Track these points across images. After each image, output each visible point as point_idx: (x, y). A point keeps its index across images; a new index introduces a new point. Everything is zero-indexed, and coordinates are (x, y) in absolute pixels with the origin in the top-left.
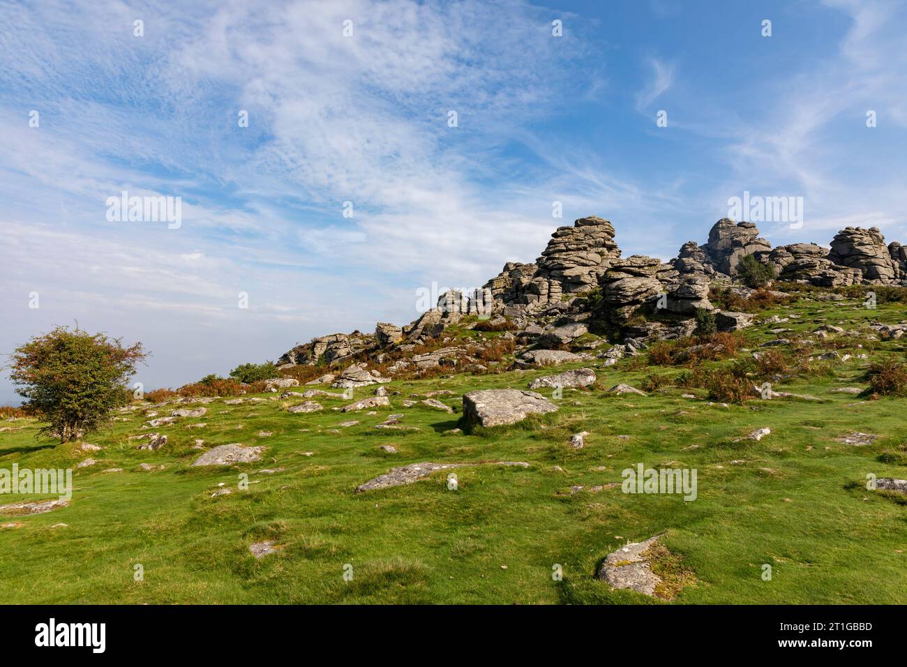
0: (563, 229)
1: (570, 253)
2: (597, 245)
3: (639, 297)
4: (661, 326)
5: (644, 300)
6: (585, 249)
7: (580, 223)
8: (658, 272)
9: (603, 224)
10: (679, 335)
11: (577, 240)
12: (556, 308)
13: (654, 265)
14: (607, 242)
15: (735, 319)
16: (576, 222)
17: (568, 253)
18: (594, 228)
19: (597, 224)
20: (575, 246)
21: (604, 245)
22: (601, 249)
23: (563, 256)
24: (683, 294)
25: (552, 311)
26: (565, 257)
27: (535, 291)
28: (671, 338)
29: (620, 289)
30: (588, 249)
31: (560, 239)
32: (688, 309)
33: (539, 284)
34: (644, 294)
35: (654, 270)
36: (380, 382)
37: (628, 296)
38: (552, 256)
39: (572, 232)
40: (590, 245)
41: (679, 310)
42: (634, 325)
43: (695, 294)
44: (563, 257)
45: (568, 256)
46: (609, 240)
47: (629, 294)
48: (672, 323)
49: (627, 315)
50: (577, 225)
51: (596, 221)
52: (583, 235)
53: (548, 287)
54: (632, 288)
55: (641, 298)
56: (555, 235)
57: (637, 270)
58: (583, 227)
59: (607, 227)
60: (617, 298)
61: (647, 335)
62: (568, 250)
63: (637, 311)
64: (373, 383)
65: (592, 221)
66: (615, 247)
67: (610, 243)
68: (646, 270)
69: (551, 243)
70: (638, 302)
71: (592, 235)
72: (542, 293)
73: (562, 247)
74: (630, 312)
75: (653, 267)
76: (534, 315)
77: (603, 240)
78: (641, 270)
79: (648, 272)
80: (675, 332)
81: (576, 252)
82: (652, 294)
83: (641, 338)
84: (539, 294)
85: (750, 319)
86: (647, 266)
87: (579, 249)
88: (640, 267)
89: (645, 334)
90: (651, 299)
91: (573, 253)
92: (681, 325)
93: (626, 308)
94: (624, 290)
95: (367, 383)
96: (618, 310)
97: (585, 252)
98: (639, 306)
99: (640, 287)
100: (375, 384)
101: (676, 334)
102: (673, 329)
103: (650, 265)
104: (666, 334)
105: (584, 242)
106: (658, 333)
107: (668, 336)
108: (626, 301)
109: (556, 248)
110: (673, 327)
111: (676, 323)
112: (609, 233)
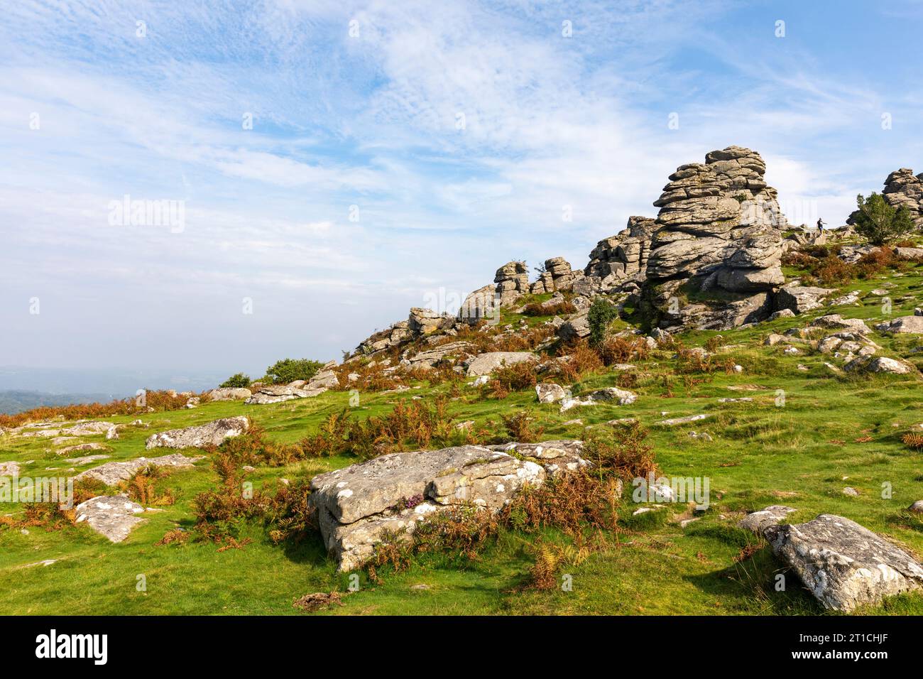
0: (684, 168)
1: (692, 200)
2: (735, 186)
3: (687, 267)
4: (705, 310)
5: (694, 272)
6: (716, 193)
7: (713, 157)
8: (735, 228)
9: (746, 156)
10: (725, 322)
11: (704, 182)
12: (633, 281)
13: (729, 219)
14: (750, 182)
15: (796, 298)
16: (707, 157)
17: (689, 201)
18: (734, 163)
19: (737, 157)
20: (701, 191)
21: (747, 186)
22: (742, 191)
23: (682, 204)
24: (737, 262)
25: (627, 286)
26: (685, 207)
27: (623, 258)
28: (713, 327)
30: (721, 193)
31: (679, 183)
32: (742, 284)
33: (626, 248)
34: (697, 263)
35: (727, 226)
37: (670, 268)
38: (667, 206)
39: (698, 171)
40: (723, 188)
41: (732, 285)
42: (668, 309)
43: (750, 262)
44: (682, 206)
45: (689, 206)
46: (755, 178)
47: (670, 264)
48: (720, 304)
49: (667, 295)
50: (708, 161)
51: (735, 154)
52: (713, 174)
53: (639, 252)
54: (675, 256)
56: (673, 178)
57: (700, 227)
58: (715, 163)
59: (752, 160)
60: (655, 270)
61: (681, 323)
62: (689, 196)
63: (682, 288)
65: (729, 154)
66: (764, 186)
67: (756, 182)
68: (715, 227)
69: (667, 188)
70: (686, 274)
71: (728, 172)
72: (629, 260)
73: (682, 193)
74: (673, 289)
75: (727, 222)
76: (606, 292)
77: (744, 178)
78: (706, 227)
79: (716, 230)
80: (721, 318)
81: (702, 199)
82: (708, 263)
83: (673, 328)
84: (625, 261)
85: (822, 297)
86: (717, 221)
87: (707, 194)
88: (704, 223)
89: (678, 322)
90: (703, 271)
91: (696, 200)
92: (732, 307)
93: (667, 285)
94: (664, 259)
96: (657, 288)
97: (714, 199)
98: (686, 280)
99: (688, 254)
101: (721, 322)
102: (720, 314)
103: (723, 220)
104: (708, 321)
105: (714, 183)
106: (698, 319)
107: (710, 324)
108: (666, 275)
109: (674, 195)
110: (721, 310)
111: (724, 304)
112: (754, 169)
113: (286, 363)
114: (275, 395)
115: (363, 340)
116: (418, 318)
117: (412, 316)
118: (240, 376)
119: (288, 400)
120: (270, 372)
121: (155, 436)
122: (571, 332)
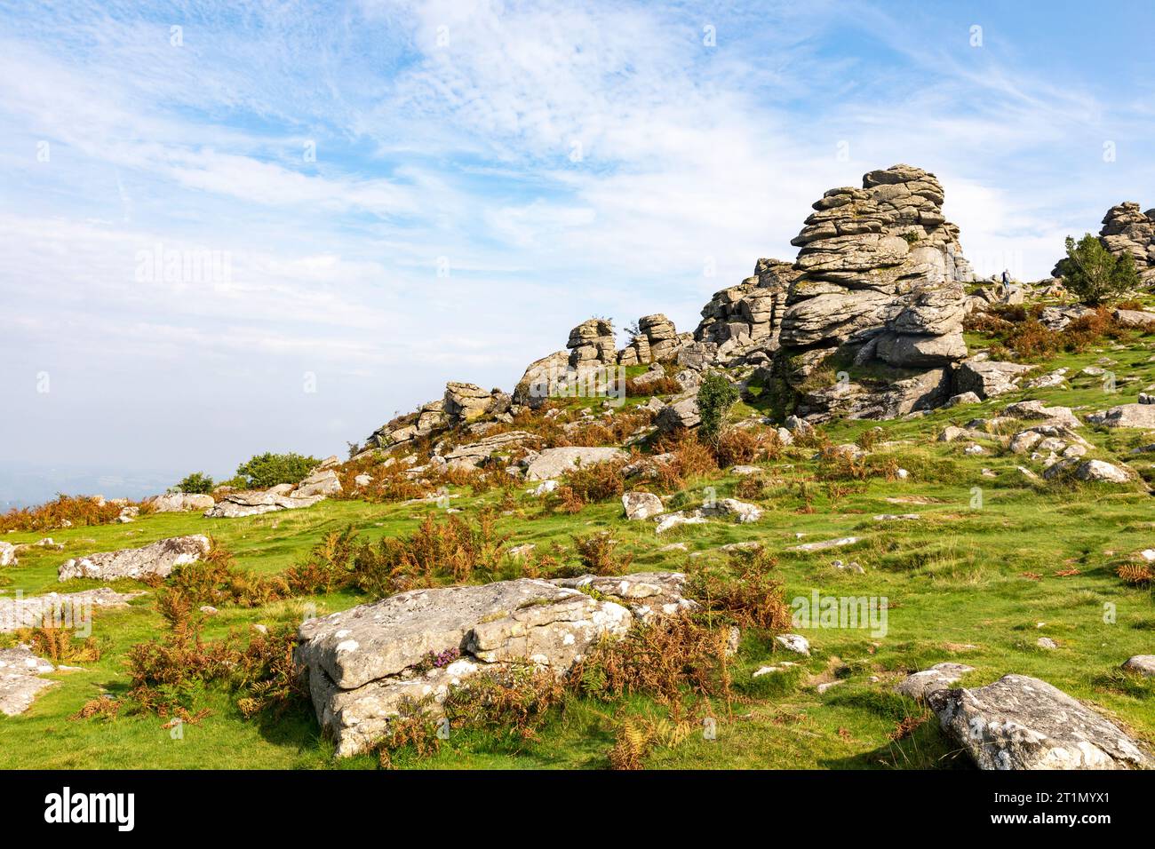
0: (833, 193)
1: (844, 238)
2: (902, 220)
3: (836, 332)
4: (860, 391)
5: (845, 339)
6: (876, 230)
7: (873, 179)
8: (901, 278)
9: (918, 179)
10: (886, 409)
11: (860, 213)
13: (893, 265)
14: (924, 215)
15: (982, 377)
16: (865, 178)
17: (839, 239)
18: (901, 188)
19: (905, 180)
20: (856, 226)
21: (918, 221)
22: (912, 228)
23: (831, 244)
24: (903, 326)
25: (753, 356)
26: (835, 247)
27: (748, 317)
28: (870, 416)
29: (797, 318)
30: (884, 229)
31: (826, 213)
32: (910, 356)
33: (752, 304)
34: (849, 326)
35: (891, 275)
36: (288, 507)
37: (812, 332)
38: (810, 246)
39: (853, 198)
40: (886, 223)
41: (896, 358)
42: (809, 390)
43: (921, 326)
44: (830, 246)
45: (840, 246)
46: (929, 210)
47: (812, 326)
48: (880, 384)
49: (807, 370)
50: (867, 185)
51: (903, 175)
52: (873, 203)
53: (770, 308)
54: (820, 316)
55: (843, 335)
56: (819, 206)
57: (854, 276)
58: (877, 188)
59: (926, 185)
60: (791, 335)
61: (827, 409)
62: (840, 233)
63: (829, 362)
64: (274, 508)
65: (895, 175)
66: (942, 222)
67: (930, 215)
68: (875, 277)
69: (810, 221)
70: (834, 341)
71: (894, 201)
72: (756, 320)
73: (830, 228)
74: (815, 362)
75: (892, 270)
76: (723, 364)
77: (915, 210)
78: (863, 276)
79: (876, 280)
80: (881, 403)
81: (857, 237)
82: (864, 326)
83: (815, 416)
84: (750, 321)
85: (1017, 375)
86: (878, 267)
87: (864, 231)
88: (860, 271)
89: (823, 408)
90: (858, 337)
91: (850, 238)
92: (896, 389)
93: (808, 356)
94: (804, 320)
95: (263, 509)
96: (794, 360)
97: (875, 237)
98: (834, 349)
99: (837, 313)
100: (278, 511)
101: (881, 409)
102: (880, 397)
103: (886, 266)
104: (863, 407)
105: (874, 216)
106: (849, 404)
107: (866, 412)
108: (807, 342)
109: (819, 231)
110: (882, 392)
111: (886, 384)
112: (928, 197)
113: (265, 459)
114: (248, 505)
115: (378, 427)
116: (457, 398)
117: (449, 393)
118: (198, 477)
119: (268, 512)
120: (243, 471)
121: (72, 563)
122: (674, 420)
